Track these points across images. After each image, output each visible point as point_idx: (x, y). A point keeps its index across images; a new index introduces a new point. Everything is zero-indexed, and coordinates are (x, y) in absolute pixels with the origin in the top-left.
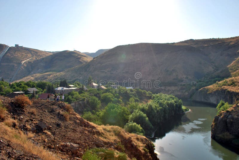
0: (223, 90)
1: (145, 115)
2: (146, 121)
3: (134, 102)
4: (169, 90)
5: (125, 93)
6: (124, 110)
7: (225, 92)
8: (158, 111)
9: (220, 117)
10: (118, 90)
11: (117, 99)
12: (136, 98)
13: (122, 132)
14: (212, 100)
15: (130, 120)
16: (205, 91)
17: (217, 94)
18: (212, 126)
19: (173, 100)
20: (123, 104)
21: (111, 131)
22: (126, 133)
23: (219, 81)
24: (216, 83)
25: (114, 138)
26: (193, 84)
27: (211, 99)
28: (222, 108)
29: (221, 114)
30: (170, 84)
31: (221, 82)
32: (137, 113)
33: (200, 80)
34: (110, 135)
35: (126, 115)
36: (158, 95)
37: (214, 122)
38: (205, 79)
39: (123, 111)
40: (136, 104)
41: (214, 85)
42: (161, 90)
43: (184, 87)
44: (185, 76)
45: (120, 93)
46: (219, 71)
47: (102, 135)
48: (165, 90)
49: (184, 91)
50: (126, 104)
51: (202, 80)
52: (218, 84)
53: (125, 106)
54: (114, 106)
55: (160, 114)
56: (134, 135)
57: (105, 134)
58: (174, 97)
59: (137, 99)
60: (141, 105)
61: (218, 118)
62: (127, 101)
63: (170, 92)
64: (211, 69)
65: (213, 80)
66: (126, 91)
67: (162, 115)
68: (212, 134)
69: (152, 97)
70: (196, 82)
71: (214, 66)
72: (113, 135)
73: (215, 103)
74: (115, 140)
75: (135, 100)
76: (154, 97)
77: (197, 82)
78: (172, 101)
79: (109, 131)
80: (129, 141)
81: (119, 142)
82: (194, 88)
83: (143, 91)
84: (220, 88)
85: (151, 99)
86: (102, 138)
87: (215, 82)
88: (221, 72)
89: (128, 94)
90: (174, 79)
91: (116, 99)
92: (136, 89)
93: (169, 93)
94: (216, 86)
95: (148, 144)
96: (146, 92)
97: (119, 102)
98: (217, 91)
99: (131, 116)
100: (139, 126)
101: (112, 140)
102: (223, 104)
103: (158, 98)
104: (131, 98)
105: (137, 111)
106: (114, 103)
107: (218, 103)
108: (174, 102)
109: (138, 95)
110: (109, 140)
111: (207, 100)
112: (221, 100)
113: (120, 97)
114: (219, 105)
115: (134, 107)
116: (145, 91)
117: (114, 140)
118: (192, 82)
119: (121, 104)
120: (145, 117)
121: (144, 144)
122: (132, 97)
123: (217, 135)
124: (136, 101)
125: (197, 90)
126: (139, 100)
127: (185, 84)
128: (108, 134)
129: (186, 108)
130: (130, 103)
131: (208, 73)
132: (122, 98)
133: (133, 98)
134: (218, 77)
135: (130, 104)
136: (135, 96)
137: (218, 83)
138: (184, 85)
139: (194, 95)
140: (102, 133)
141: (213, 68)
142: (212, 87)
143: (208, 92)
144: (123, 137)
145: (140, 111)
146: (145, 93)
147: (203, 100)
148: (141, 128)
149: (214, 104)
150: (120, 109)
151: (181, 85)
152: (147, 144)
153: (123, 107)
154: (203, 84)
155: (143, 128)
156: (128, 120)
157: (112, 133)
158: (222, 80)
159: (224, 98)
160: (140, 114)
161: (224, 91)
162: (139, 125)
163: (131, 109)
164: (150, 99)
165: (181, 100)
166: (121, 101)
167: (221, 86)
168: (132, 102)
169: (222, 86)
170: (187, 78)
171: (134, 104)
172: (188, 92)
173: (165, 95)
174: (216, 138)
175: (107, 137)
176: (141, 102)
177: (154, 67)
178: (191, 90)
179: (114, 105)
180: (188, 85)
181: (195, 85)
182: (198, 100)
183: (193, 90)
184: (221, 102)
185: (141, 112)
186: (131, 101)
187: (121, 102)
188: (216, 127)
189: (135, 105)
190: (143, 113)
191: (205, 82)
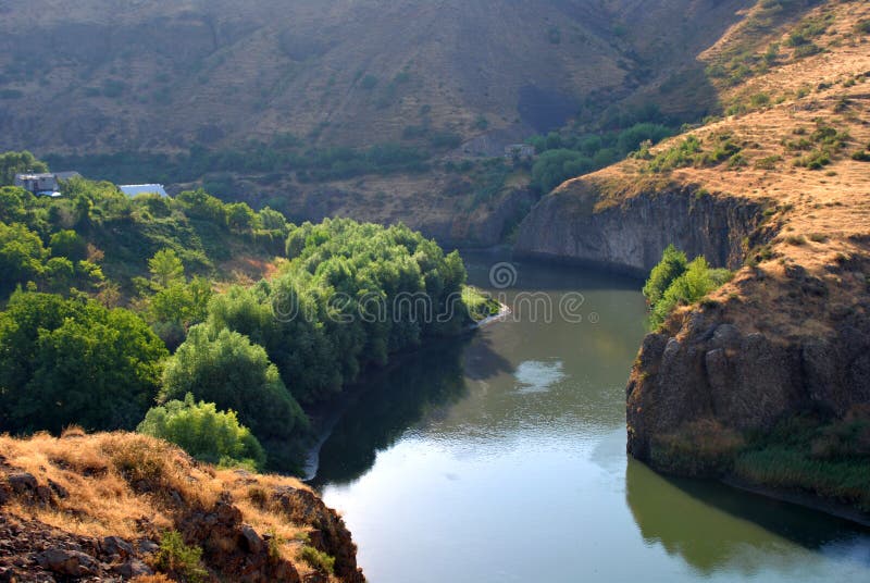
0: (678, 190)
1: (257, 352)
2: (268, 386)
3: (178, 276)
4: (380, 201)
5: (114, 222)
6: (127, 329)
7: (685, 204)
8: (331, 327)
9: (671, 340)
10: (67, 207)
11: (69, 263)
12: (190, 254)
13: (170, 465)
14: (621, 247)
15: (167, 388)
16: (582, 199)
17: (644, 215)
18: (630, 391)
19: (412, 254)
20: (113, 292)
21: (104, 469)
22: (195, 472)
23: (655, 142)
24: (641, 153)
25: (134, 509)
26: (516, 158)
27: (613, 243)
28: (673, 290)
29: (676, 325)
30: (391, 163)
31: (664, 147)
32: (211, 340)
33: (552, 134)
34: (105, 494)
35: (143, 358)
36: (322, 228)
37: (641, 369)
38: (582, 128)
39: (120, 338)
40: (195, 289)
41: (631, 162)
42: (335, 199)
43: (465, 178)
44: (469, 116)
45: (83, 225)
46: (654, 86)
47: (56, 498)
48: (358, 198)
49: (468, 200)
50: (129, 292)
51: (564, 138)
52: (648, 157)
53: (125, 304)
54: (56, 306)
55: (342, 339)
56: (236, 476)
57: (72, 488)
58: (415, 236)
59: (199, 255)
60: (229, 294)
61: (664, 345)
62: (137, 274)
63: (389, 207)
64: (609, 71)
65: (623, 134)
66: (128, 212)
67: (358, 348)
68: (629, 433)
69: (288, 242)
70: (530, 150)
71: (627, 55)
72: (119, 494)
73: (635, 261)
74: (138, 521)
75: (185, 262)
76: (299, 245)
77: (539, 150)
78: (408, 258)
79: (92, 470)
80: (222, 515)
81: (168, 529)
82: (519, 182)
83: (229, 208)
84: (662, 181)
85: (282, 255)
86: (59, 515)
87: (633, 146)
88: (664, 90)
89: (141, 226)
90: (409, 133)
91: (62, 260)
92: (187, 199)
93: (385, 215)
94: (642, 171)
95: (324, 521)
96: (250, 212)
97: (82, 280)
98: (646, 196)
99: (171, 365)
100: (228, 418)
101: (123, 526)
102: (678, 270)
103: (326, 245)
104: (159, 254)
105: (205, 328)
106: (54, 290)
107: (651, 262)
108: (417, 268)
109: (198, 233)
110: (103, 524)
111: (590, 248)
112: (665, 246)
113: (91, 248)
114: (657, 273)
115: (185, 309)
116: (243, 210)
117: (134, 525)
118: (508, 149)
119: (96, 291)
120: (258, 367)
121: (298, 522)
122: (161, 246)
123: (658, 436)
124: (192, 268)
125: (536, 192)
126: (207, 262)
127: (469, 158)
128: (89, 486)
129: (482, 300)
130: (156, 286)
131: (593, 93)
132: (100, 254)
133: (170, 252)
134: (652, 116)
135: (154, 292)
136: (184, 240)
137: (652, 151)
138: (467, 167)
139: (524, 221)
140: (55, 486)
141: (623, 66)
142: (621, 175)
143: (598, 206)
144: (182, 494)
145: (225, 331)
146: (242, 220)
147: (570, 250)
148: (242, 431)
149: (632, 269)
150: (97, 327)
151: (450, 167)
152: (314, 524)
153: (116, 314)
154: (572, 159)
155: (254, 432)
156: (153, 390)
157: (113, 481)
158: (669, 135)
159: (681, 236)
160: (228, 351)
161: (682, 196)
162: (232, 414)
163: (163, 321)
164: (273, 255)
165: (455, 252)
166: (98, 272)
167: (667, 171)
168: (168, 275)
169: (675, 166)
170: (482, 125)
171: (179, 287)
172: (491, 209)
173: (367, 225)
174: (653, 453)
175: (86, 506)
176: (225, 277)
177: (285, 60)
178: (505, 193)
179: (57, 298)
180: (485, 164)
181: (527, 166)
182: (545, 248)
183: (517, 193)
184: (668, 256)
185: (236, 336)
186: (164, 274)
187: (97, 279)
188: (650, 396)
189: (187, 294)
190: (245, 341)
191: (579, 149)
